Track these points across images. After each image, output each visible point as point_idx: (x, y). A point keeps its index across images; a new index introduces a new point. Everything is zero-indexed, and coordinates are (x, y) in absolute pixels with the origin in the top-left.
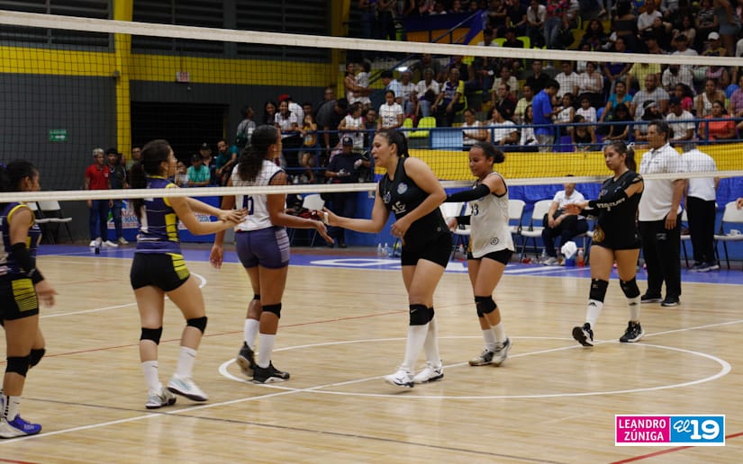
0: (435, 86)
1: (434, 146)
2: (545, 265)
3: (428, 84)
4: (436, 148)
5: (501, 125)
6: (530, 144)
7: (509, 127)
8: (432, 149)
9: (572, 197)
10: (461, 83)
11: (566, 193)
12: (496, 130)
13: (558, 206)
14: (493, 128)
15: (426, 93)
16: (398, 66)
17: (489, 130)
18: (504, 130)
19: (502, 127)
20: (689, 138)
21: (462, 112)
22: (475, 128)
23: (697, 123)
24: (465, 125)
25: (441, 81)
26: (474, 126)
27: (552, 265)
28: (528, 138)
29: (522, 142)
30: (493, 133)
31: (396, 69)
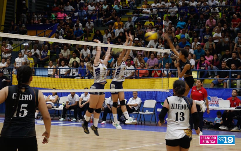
0: (38, 51)
1: (37, 74)
2: (79, 122)
3: (35, 50)
4: (38, 76)
5: (63, 67)
6: (74, 75)
7: (67, 69)
8: (36, 76)
9: (87, 96)
10: (49, 51)
11: (85, 95)
12: (61, 69)
13: (82, 99)
14: (60, 69)
15: (34, 54)
16: (23, 43)
17: (59, 70)
18: (65, 69)
19: (64, 69)
20: (132, 76)
21: (48, 62)
22: (52, 68)
23: (136, 70)
24: (49, 67)
25: (40, 50)
26: (52, 67)
27: (81, 122)
28: (73, 73)
29: (71, 74)
30: (60, 71)
31: (23, 44)
